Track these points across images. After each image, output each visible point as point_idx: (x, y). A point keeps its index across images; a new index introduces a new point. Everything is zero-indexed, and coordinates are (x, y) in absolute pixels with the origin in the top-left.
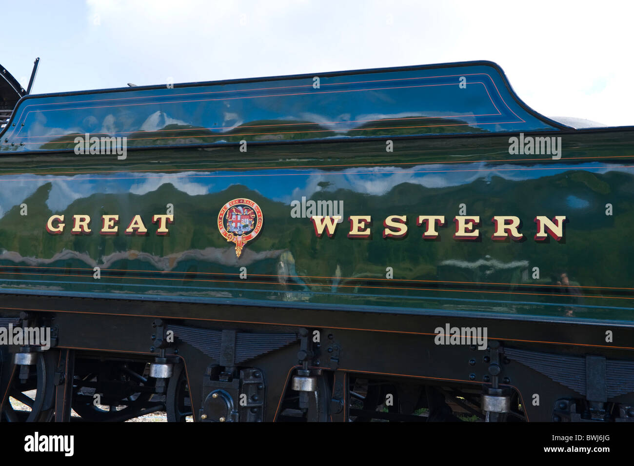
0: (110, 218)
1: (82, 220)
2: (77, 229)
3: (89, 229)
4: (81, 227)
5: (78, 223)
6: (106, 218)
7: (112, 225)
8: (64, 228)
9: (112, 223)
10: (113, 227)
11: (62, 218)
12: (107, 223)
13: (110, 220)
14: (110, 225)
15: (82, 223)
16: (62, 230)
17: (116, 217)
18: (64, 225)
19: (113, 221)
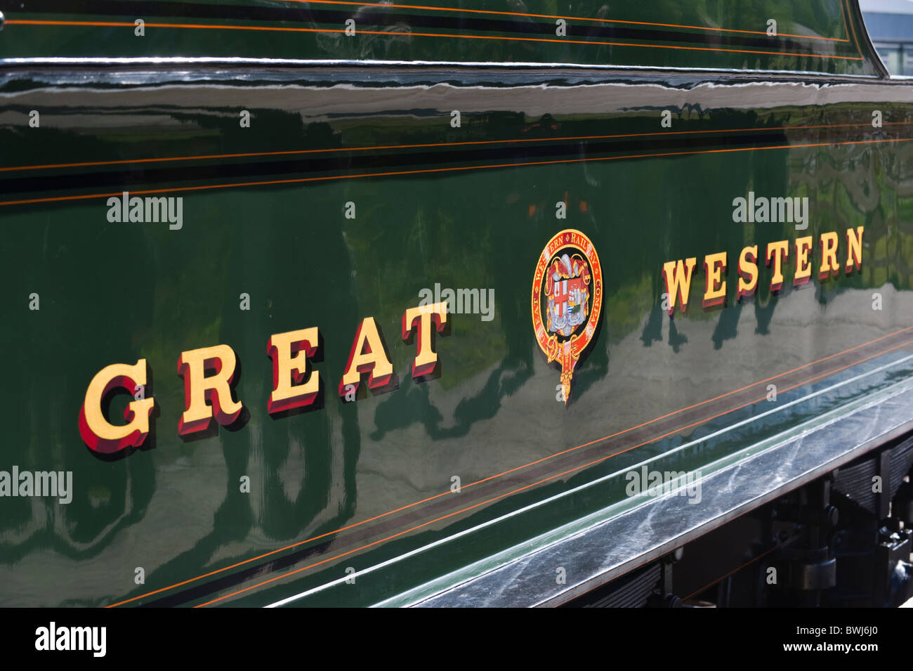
0: (293, 344)
1: (212, 368)
2: (197, 411)
3: (235, 400)
4: (211, 397)
5: (198, 384)
6: (282, 341)
7: (302, 370)
8: (154, 415)
9: (300, 363)
10: (305, 379)
11: (137, 373)
12: (288, 364)
13: (295, 348)
14: (294, 372)
15: (213, 382)
16: (145, 429)
17: (311, 335)
18: (150, 402)
19: (302, 354)
